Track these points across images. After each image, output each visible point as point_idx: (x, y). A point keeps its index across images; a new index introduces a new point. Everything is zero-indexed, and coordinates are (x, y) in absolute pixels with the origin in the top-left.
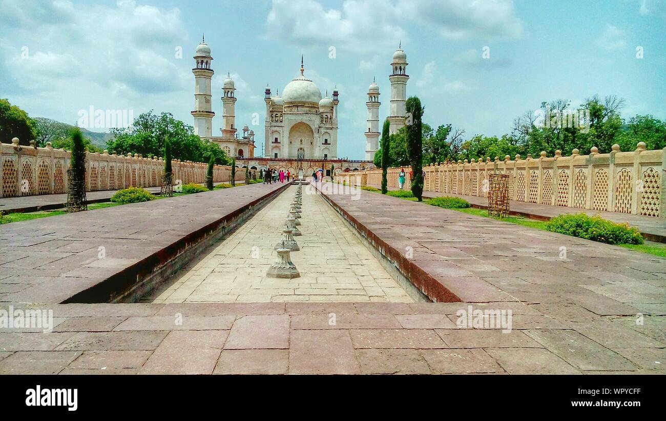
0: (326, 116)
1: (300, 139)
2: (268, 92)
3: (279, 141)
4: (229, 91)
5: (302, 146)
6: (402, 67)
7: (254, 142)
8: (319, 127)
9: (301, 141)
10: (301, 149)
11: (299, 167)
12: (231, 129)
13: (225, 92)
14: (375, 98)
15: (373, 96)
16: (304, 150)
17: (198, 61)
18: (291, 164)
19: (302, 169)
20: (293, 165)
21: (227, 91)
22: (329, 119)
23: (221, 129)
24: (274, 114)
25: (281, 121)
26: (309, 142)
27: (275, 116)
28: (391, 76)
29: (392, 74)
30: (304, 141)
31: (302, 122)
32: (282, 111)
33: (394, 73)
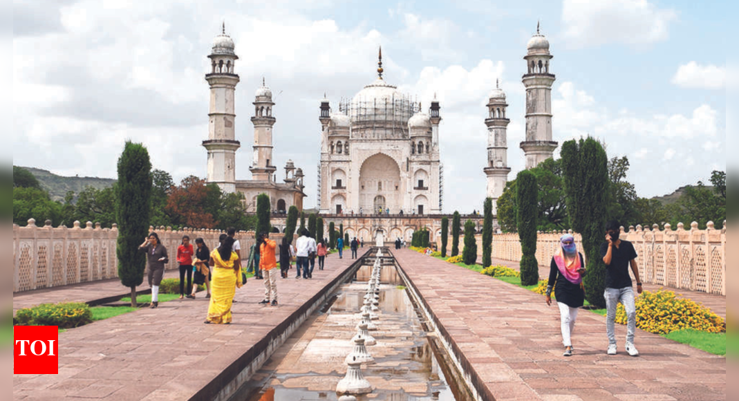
0: (420, 142)
1: (378, 181)
2: (325, 107)
3: (342, 185)
4: (263, 108)
5: (381, 193)
6: (544, 62)
7: (303, 187)
8: (409, 161)
9: (380, 184)
10: (380, 197)
11: (377, 227)
12: (267, 166)
13: (257, 109)
14: (499, 112)
15: (495, 109)
16: (384, 199)
17: (214, 62)
18: (364, 223)
19: (382, 231)
20: (366, 224)
21: (260, 107)
22: (425, 147)
23: (250, 167)
24: (335, 142)
25: (347, 153)
26: (393, 185)
27: (337, 145)
28: (525, 76)
29: (527, 73)
30: (385, 184)
31: (380, 153)
32: (349, 137)
33: (529, 71)
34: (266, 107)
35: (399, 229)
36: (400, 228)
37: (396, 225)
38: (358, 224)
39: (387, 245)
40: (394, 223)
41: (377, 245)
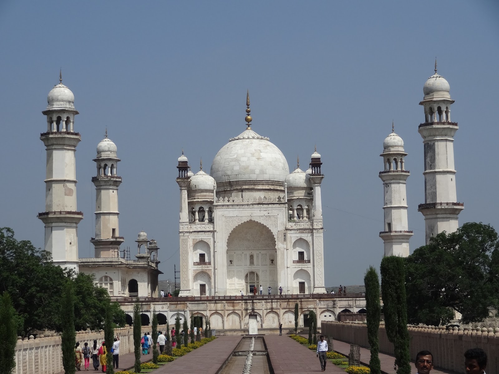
0: (299, 205)
1: (248, 253)
2: (183, 166)
3: (207, 260)
4: (106, 165)
5: (253, 269)
6: (444, 109)
7: (157, 263)
8: (287, 229)
9: (252, 257)
10: (252, 273)
11: (249, 311)
12: (113, 237)
13: (99, 168)
14: (396, 163)
15: (392, 159)
16: (257, 275)
17: (51, 118)
18: (233, 306)
19: (256, 315)
20: (236, 308)
21: (103, 165)
22: (305, 211)
23: (93, 239)
24: (197, 208)
25: (211, 221)
26: (268, 258)
27: (199, 212)
28: (421, 125)
29: (424, 122)
30: (258, 257)
31: (251, 220)
32: (213, 202)
33: (427, 120)
34: (110, 164)
35: (276, 313)
36: (278, 311)
37: (272, 309)
38: (227, 307)
39: (262, 332)
40: (269, 305)
41: (251, 333)
